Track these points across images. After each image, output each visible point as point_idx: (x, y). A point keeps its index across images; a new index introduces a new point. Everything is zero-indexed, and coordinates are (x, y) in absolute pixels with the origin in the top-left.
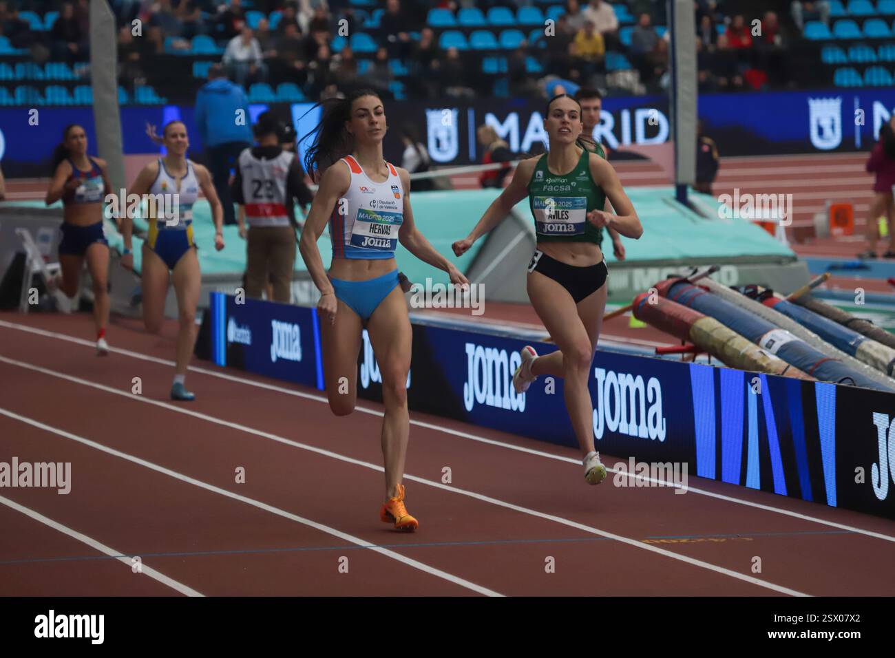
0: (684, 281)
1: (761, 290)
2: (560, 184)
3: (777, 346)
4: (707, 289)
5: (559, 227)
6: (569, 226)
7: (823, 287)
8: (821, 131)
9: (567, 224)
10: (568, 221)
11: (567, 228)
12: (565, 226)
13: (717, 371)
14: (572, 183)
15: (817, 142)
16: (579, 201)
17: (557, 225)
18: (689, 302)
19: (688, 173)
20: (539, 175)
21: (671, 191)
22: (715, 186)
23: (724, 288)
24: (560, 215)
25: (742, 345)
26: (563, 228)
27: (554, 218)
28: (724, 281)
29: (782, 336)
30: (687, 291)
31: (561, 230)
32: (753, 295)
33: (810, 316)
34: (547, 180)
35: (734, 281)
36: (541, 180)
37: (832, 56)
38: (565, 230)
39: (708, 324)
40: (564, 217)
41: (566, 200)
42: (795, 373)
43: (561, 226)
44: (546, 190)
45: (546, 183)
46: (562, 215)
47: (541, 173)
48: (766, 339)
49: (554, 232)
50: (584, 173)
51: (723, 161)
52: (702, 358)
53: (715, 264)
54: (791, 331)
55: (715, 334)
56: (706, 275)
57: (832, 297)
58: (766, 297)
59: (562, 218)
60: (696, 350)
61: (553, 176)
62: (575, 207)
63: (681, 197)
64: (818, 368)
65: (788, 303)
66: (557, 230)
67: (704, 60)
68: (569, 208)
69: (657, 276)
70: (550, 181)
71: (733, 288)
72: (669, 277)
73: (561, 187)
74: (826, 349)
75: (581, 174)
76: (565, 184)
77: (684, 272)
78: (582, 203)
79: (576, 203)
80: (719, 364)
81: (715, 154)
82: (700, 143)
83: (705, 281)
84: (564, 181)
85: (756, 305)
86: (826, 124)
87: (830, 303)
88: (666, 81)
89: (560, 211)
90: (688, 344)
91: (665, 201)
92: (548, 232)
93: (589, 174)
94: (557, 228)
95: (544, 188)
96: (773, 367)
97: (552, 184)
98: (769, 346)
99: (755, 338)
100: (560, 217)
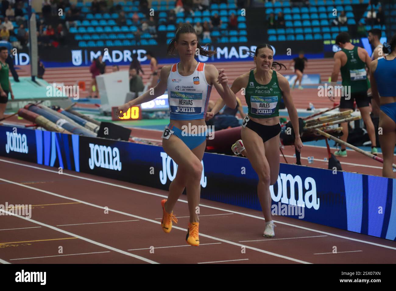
0: (33, 105)
1: (57, 107)
2: (264, 90)
3: (62, 124)
4: (41, 107)
5: (264, 111)
6: (270, 111)
7: (76, 107)
8: (75, 60)
9: (269, 110)
10: (269, 108)
11: (269, 111)
12: (268, 110)
13: (43, 132)
14: (270, 89)
15: (74, 63)
16: (275, 98)
17: (263, 110)
18: (35, 111)
19: (35, 72)
20: (252, 85)
21: (30, 78)
22: (44, 76)
23: (46, 107)
24: (266, 105)
25: (51, 124)
26: (267, 112)
27: (262, 107)
28: (46, 105)
29: (63, 121)
30: (35, 108)
31: (265, 113)
32: (54, 108)
33: (71, 115)
34: (257, 87)
35: (50, 105)
36: (253, 87)
37: (78, 38)
38: (268, 113)
39: (41, 118)
40: (267, 106)
41: (268, 98)
42: (67, 132)
43: (266, 111)
44: (257, 92)
45: (257, 89)
46: (267, 105)
47: (252, 83)
48: (58, 122)
49: (262, 114)
50: (275, 84)
51: (46, 69)
52: (39, 128)
53: (43, 100)
54: (66, 119)
55: (43, 121)
56: (40, 103)
57: (78, 109)
58: (58, 110)
59: (267, 107)
60: (37, 126)
61: (260, 85)
62: (273, 101)
63: (33, 79)
64: (74, 131)
65: (65, 112)
66: (263, 113)
67: (40, 38)
68: (269, 102)
69: (25, 104)
70: (258, 87)
71: (49, 107)
72: (29, 104)
73: (265, 91)
74: (76, 125)
75: (274, 84)
76: (267, 90)
77: (34, 102)
78: (276, 99)
79: (273, 99)
80: (43, 129)
81: (44, 67)
82: (39, 63)
83: (40, 105)
84: (266, 87)
85: (55, 112)
86: (77, 58)
87: (78, 111)
88: (28, 45)
89: (266, 103)
90: (35, 124)
91: (28, 81)
92: (259, 113)
93: (278, 84)
94: (263, 112)
95: (256, 92)
96: (61, 130)
97: (259, 89)
98: (59, 124)
99: (55, 122)
100: (266, 106)
